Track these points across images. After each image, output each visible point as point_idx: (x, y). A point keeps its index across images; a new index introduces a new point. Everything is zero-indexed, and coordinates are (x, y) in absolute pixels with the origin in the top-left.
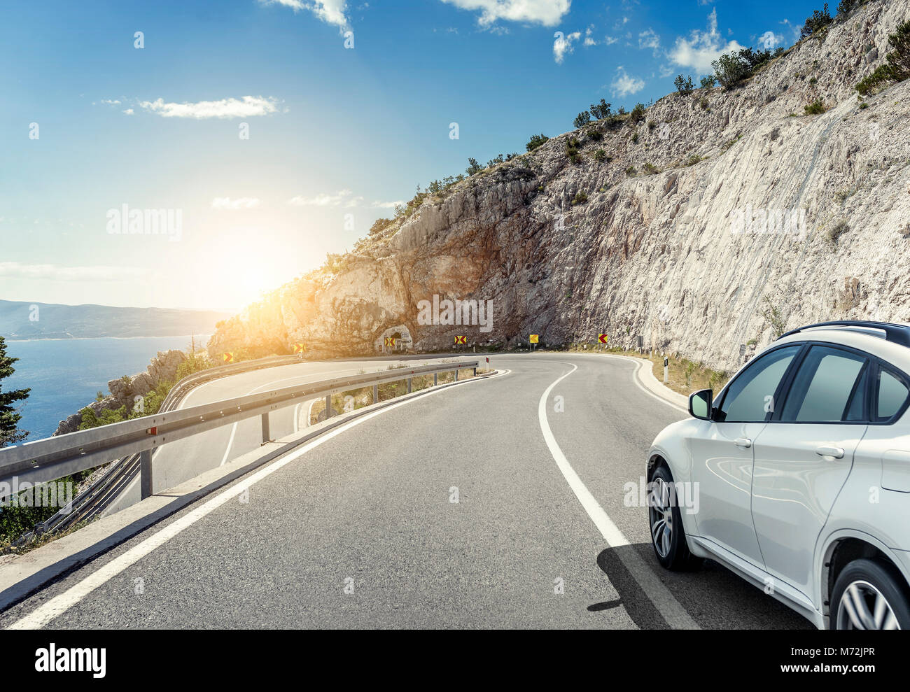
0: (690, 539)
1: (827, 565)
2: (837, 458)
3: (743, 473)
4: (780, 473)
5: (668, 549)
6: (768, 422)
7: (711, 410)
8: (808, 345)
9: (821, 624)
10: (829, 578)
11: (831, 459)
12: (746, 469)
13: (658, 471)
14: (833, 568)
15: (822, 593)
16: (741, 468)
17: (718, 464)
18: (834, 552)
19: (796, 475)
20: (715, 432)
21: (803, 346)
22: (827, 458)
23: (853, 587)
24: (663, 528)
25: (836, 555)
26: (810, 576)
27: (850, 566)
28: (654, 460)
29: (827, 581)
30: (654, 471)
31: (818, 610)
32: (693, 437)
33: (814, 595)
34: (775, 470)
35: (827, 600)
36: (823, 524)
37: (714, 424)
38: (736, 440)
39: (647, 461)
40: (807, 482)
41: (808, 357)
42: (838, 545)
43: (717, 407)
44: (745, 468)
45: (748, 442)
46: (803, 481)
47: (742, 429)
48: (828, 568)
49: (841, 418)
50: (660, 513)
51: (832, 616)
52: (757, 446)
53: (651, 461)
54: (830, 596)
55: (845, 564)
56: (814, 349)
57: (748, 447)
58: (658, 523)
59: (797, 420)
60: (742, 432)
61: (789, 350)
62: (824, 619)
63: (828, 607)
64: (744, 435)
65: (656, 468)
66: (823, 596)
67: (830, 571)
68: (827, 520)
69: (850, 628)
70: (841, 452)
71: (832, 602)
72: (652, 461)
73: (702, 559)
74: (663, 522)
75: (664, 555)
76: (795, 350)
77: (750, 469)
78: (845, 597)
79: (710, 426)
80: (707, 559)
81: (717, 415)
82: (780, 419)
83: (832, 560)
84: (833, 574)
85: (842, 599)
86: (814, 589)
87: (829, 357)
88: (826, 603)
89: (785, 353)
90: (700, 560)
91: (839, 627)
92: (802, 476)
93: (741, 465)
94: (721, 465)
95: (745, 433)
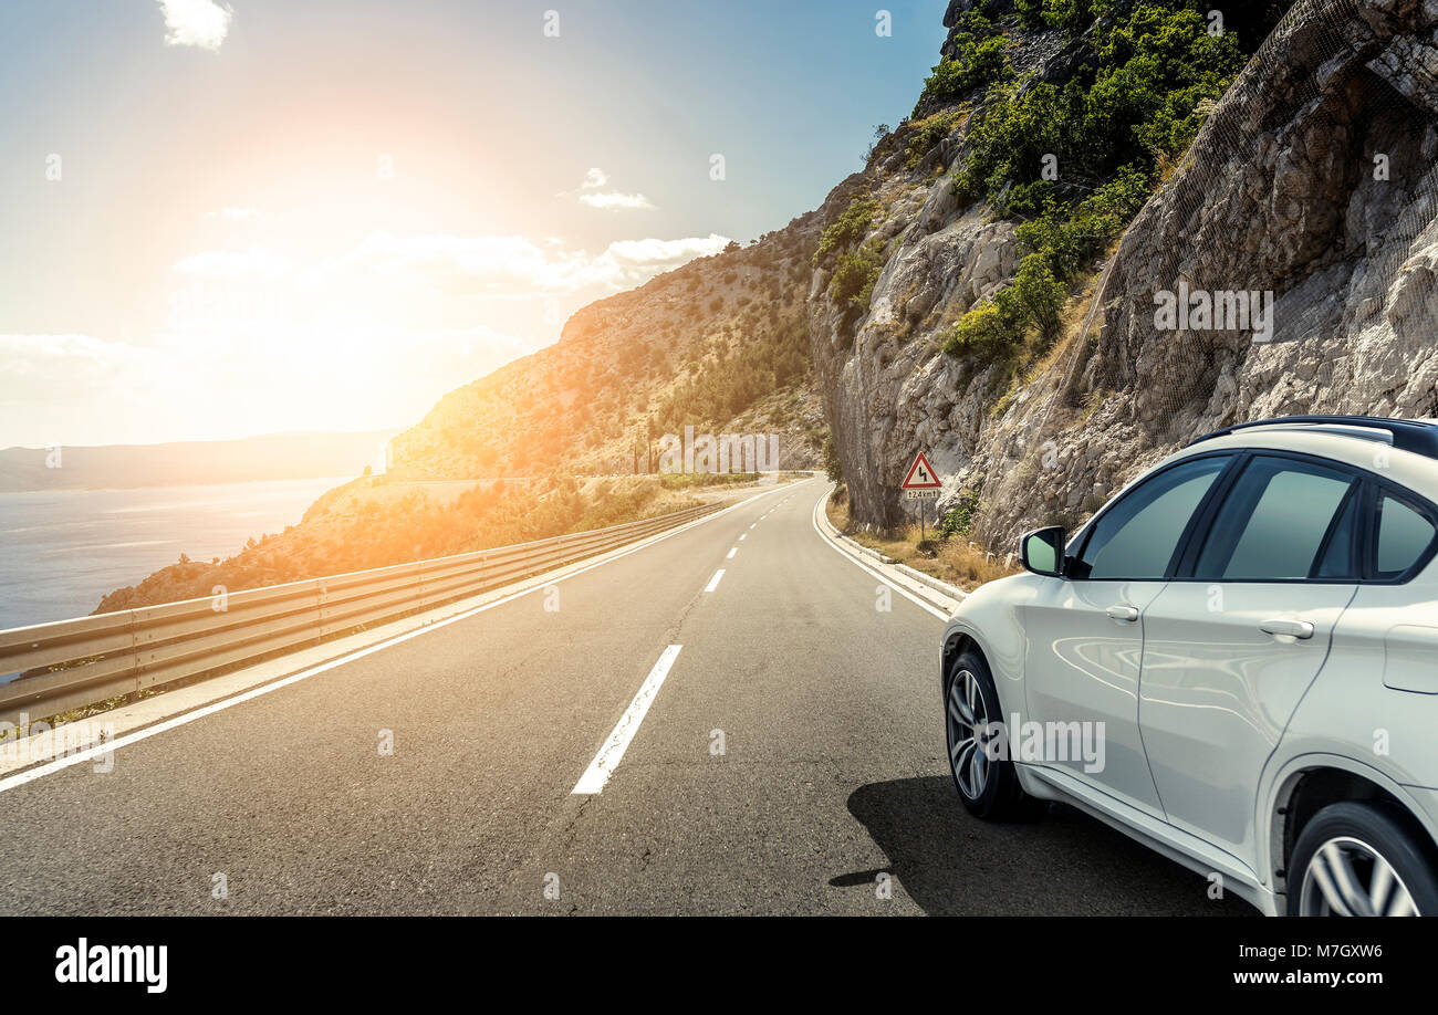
0: (1022, 770)
1: (1281, 812)
2: (1300, 637)
3: (1122, 663)
4: (1193, 663)
5: (982, 786)
6: (1170, 580)
7: (1062, 560)
8: (1246, 456)
9: (1270, 907)
10: (1285, 834)
11: (1290, 639)
12: (1128, 656)
13: (962, 660)
14: (1292, 816)
15: (1272, 857)
16: (1120, 654)
17: (1077, 649)
18: (1296, 790)
19: (1222, 665)
20: (1070, 596)
21: (1236, 456)
22: (1279, 638)
23: (1330, 848)
24: (972, 752)
25: (1298, 795)
26: (1250, 830)
27: (1326, 813)
28: (956, 640)
29: (1281, 837)
30: (954, 660)
31: (1264, 884)
32: (1027, 604)
33: (1257, 860)
34: (1183, 658)
35: (1283, 869)
36: (1274, 746)
37: (1068, 583)
38: (1109, 610)
39: (942, 644)
40: (1243, 676)
41: (1245, 475)
42: (1304, 778)
43: (1075, 556)
44: (1127, 653)
45: (1133, 612)
46: (1237, 675)
47: (1121, 592)
48: (1283, 817)
49: (1307, 572)
50: (965, 727)
51: (1290, 894)
52: (1150, 618)
53: (949, 642)
54: (1286, 862)
55: (1315, 811)
56: (1255, 463)
57: (1132, 620)
58: (961, 744)
59: (1224, 577)
60: (1122, 597)
61: (1210, 463)
62: (1276, 900)
63: (1283, 880)
64: (1125, 601)
65: (959, 655)
66: (1273, 863)
67: (1287, 820)
68: (1281, 739)
69: (1325, 914)
70: (1308, 628)
71: (1291, 871)
72: (952, 643)
73: (1044, 802)
74: (972, 742)
75: (974, 795)
76: (1222, 464)
77: (1136, 657)
78: (1316, 864)
79: (1059, 587)
80: (1055, 802)
81: (1074, 569)
82: (1193, 574)
83: (1290, 803)
84: (1292, 826)
85: (1310, 866)
86: (1256, 849)
87: (1284, 474)
88: (1279, 874)
89: (1202, 467)
90: (1043, 803)
91: (1304, 911)
92: (1235, 667)
93: (1121, 650)
94: (1081, 649)
95: (1127, 598)
